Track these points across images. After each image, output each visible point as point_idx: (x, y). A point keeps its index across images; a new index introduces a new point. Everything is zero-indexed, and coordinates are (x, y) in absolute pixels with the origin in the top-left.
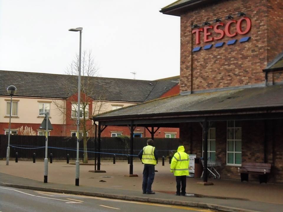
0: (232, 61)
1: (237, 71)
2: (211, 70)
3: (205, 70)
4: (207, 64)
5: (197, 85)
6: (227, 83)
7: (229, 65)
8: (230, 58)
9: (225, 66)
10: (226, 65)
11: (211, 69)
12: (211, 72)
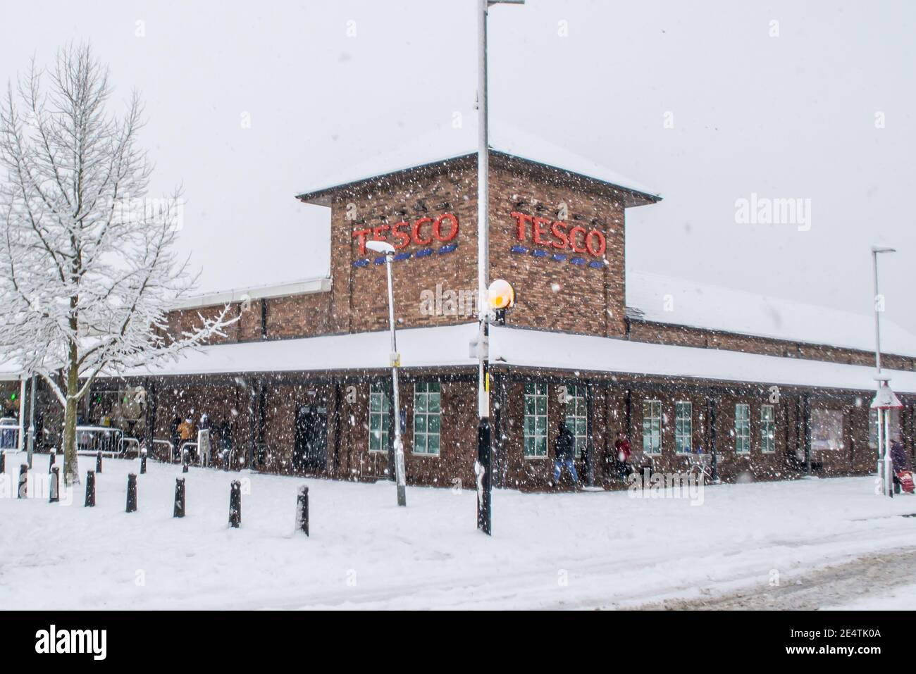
0: (575, 290)
1: (582, 308)
2: (542, 295)
3: (532, 291)
4: (535, 282)
5: (517, 315)
6: (568, 324)
7: (570, 295)
8: (574, 285)
9: (565, 296)
10: (566, 294)
11: (542, 293)
12: (542, 298)
